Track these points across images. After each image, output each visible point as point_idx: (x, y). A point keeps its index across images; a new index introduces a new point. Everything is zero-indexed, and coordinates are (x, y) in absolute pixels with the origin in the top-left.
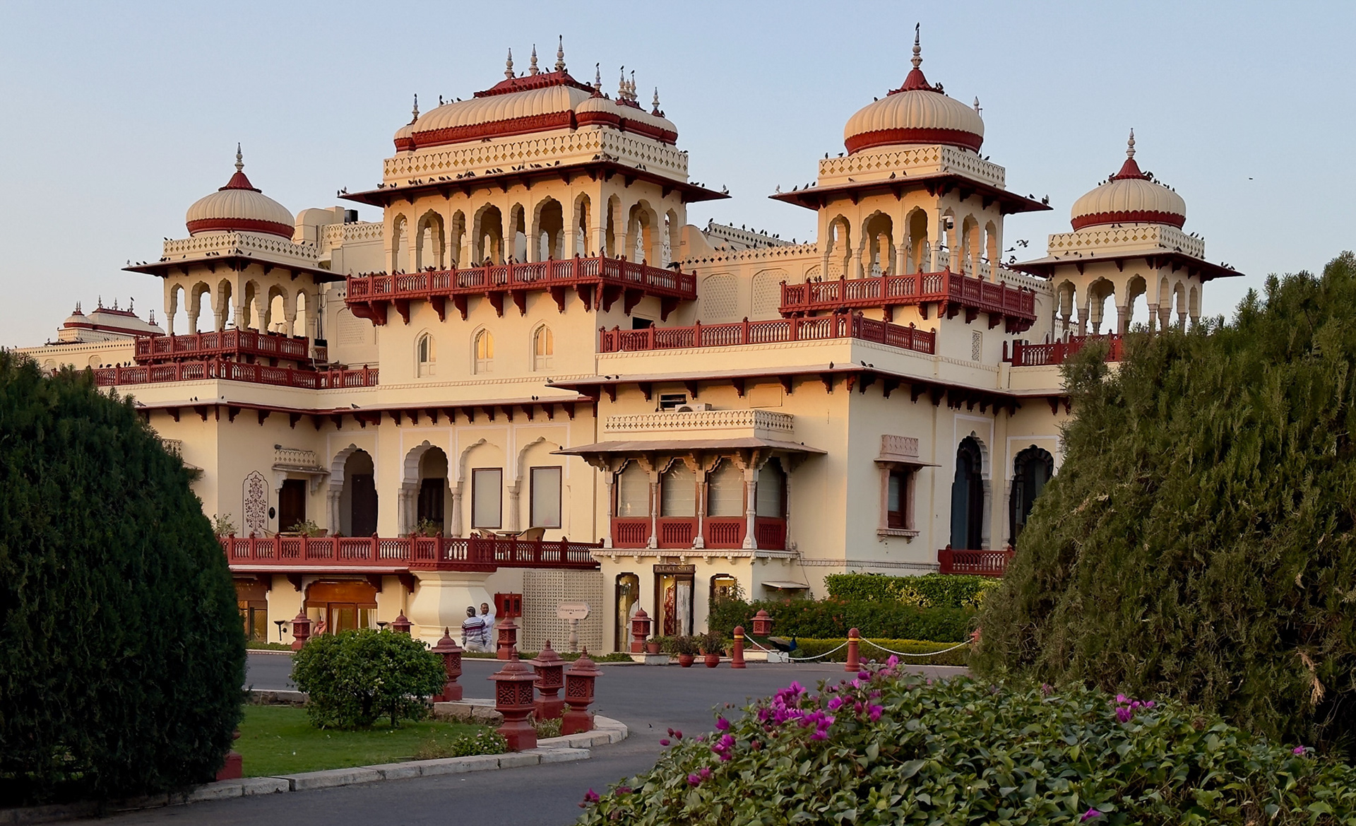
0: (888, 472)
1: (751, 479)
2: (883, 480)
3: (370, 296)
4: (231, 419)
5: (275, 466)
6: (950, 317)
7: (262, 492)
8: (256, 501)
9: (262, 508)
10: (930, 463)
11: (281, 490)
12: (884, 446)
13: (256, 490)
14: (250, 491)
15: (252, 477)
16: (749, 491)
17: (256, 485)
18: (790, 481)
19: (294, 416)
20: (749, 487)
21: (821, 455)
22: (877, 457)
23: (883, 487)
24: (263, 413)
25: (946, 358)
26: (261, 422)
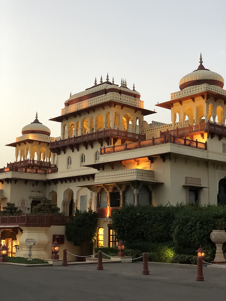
0: (188, 190)
1: (136, 193)
2: (186, 193)
3: (55, 147)
4: (15, 183)
5: (30, 196)
6: (212, 138)
7: (25, 204)
8: (23, 207)
9: (25, 209)
10: (207, 187)
11: (31, 204)
12: (186, 181)
13: (23, 204)
14: (21, 204)
15: (22, 199)
16: (135, 197)
17: (23, 202)
18: (153, 194)
19: (37, 182)
20: (135, 195)
21: (162, 184)
22: (184, 184)
23: (187, 195)
24: (26, 181)
25: (211, 151)
26: (26, 184)
